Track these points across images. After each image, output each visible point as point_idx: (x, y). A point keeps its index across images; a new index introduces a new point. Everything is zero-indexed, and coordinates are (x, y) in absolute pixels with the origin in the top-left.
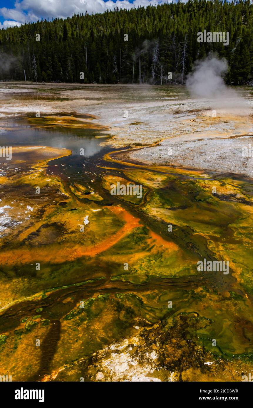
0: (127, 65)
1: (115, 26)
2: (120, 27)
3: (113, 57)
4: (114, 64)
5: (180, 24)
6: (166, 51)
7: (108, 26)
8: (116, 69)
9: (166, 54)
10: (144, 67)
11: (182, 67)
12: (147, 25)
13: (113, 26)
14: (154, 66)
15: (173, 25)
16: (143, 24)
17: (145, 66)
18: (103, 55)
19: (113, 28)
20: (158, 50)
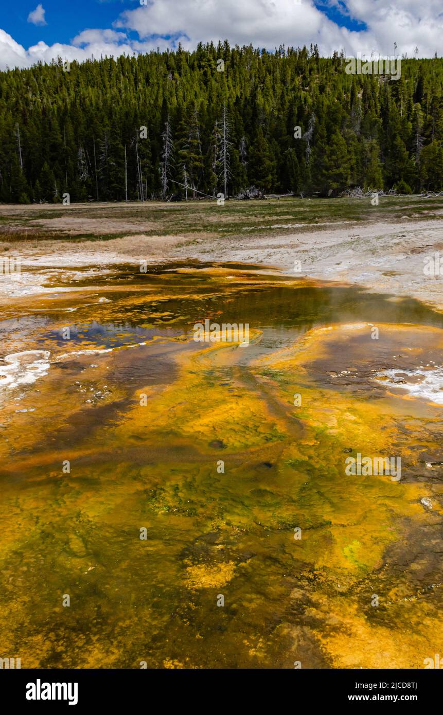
0: (111, 165)
1: (59, 92)
2: (69, 95)
3: (78, 151)
4: (81, 164)
5: (187, 90)
6: (188, 138)
7: (44, 93)
8: (85, 175)
9: (190, 143)
10: (146, 169)
11: (222, 168)
12: (123, 91)
13: (55, 93)
14: (164, 167)
15: (174, 91)
16: (115, 90)
17: (147, 167)
18: (55, 147)
19: (54, 95)
20: (169, 137)
